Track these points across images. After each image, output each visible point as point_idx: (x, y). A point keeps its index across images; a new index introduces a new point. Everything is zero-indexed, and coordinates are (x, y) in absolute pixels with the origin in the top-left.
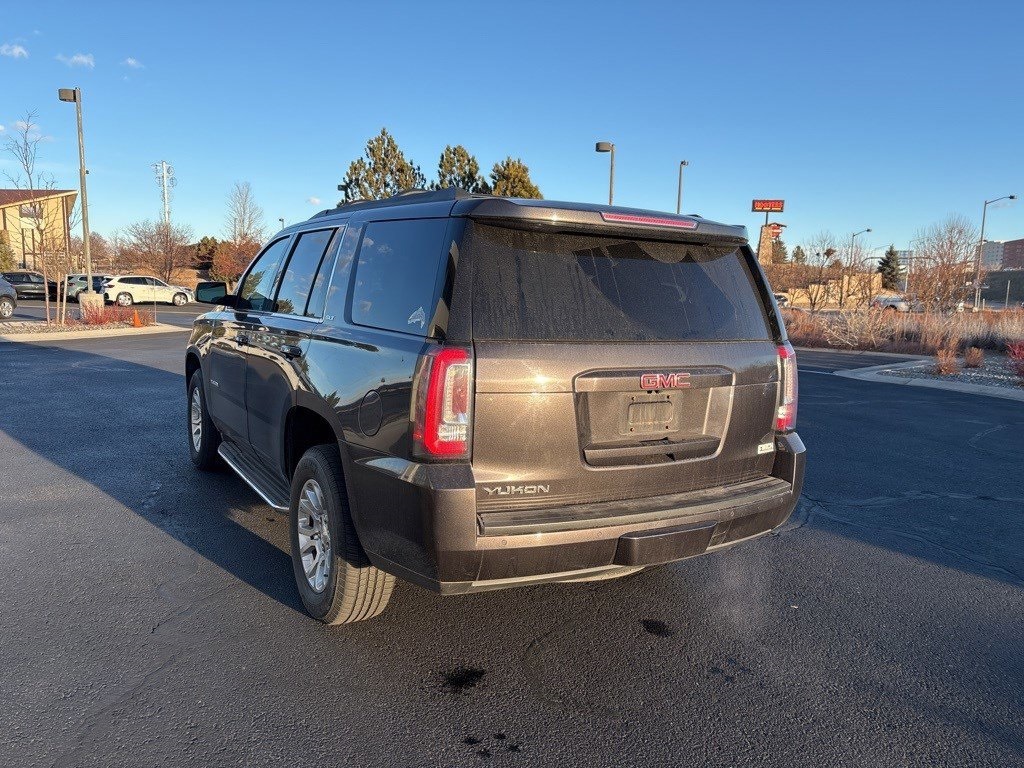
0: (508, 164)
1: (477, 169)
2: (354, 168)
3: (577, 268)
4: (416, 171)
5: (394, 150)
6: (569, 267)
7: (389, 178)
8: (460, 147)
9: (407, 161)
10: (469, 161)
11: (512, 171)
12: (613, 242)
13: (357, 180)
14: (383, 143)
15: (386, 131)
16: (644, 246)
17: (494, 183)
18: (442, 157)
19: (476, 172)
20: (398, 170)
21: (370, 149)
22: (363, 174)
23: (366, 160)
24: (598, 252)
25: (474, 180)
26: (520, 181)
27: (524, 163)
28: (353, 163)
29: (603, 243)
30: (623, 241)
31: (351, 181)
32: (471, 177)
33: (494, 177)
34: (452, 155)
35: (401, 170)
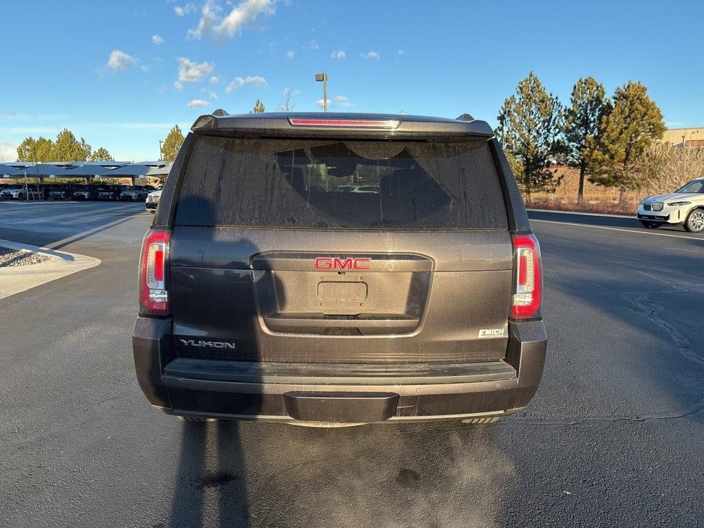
0: (629, 87)
1: (603, 93)
2: (507, 103)
3: (274, 167)
4: (555, 101)
5: (538, 86)
6: (267, 166)
7: (533, 108)
8: (590, 78)
9: (548, 94)
10: (598, 88)
11: (632, 92)
12: (319, 143)
13: (509, 111)
14: (530, 83)
15: (533, 73)
16: (351, 146)
17: (615, 103)
18: (575, 87)
19: (603, 96)
20: (540, 101)
21: (520, 88)
22: (513, 106)
23: (517, 97)
24: (300, 153)
25: (601, 102)
26: (638, 98)
27: (643, 85)
28: (506, 100)
29: (307, 146)
30: (331, 142)
31: (505, 113)
32: (598, 100)
33: (615, 98)
34: (583, 85)
35: (542, 101)
